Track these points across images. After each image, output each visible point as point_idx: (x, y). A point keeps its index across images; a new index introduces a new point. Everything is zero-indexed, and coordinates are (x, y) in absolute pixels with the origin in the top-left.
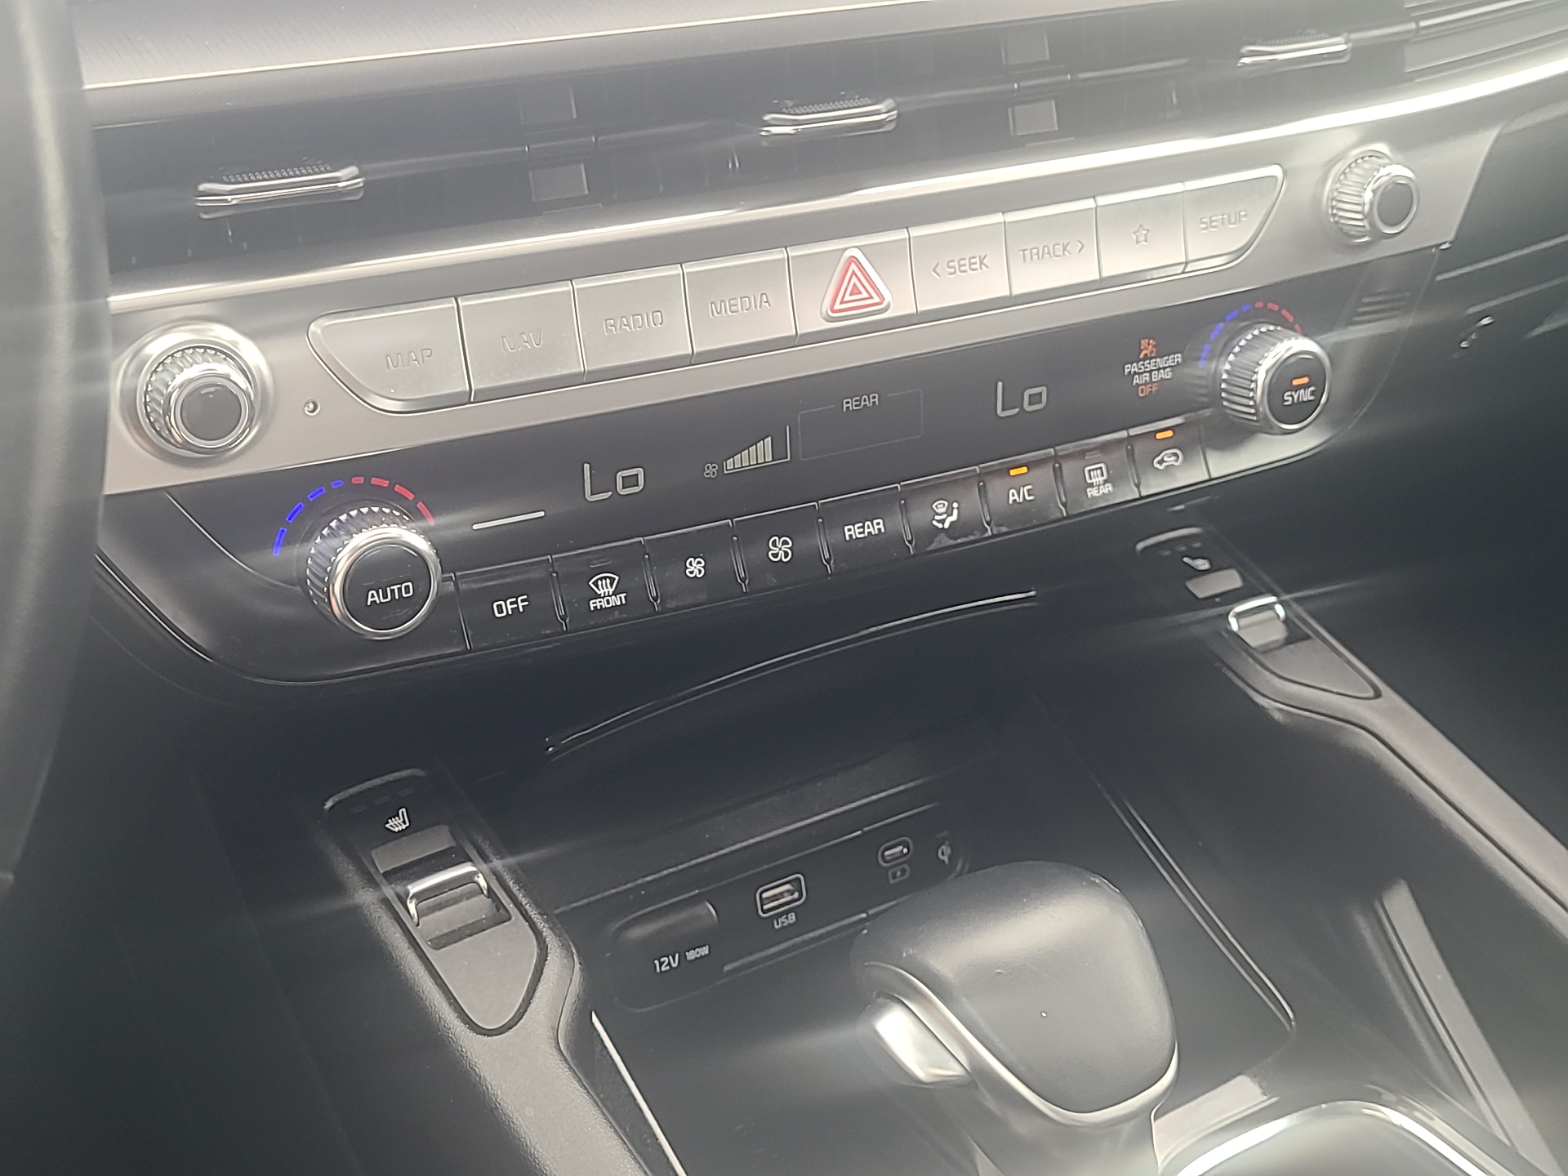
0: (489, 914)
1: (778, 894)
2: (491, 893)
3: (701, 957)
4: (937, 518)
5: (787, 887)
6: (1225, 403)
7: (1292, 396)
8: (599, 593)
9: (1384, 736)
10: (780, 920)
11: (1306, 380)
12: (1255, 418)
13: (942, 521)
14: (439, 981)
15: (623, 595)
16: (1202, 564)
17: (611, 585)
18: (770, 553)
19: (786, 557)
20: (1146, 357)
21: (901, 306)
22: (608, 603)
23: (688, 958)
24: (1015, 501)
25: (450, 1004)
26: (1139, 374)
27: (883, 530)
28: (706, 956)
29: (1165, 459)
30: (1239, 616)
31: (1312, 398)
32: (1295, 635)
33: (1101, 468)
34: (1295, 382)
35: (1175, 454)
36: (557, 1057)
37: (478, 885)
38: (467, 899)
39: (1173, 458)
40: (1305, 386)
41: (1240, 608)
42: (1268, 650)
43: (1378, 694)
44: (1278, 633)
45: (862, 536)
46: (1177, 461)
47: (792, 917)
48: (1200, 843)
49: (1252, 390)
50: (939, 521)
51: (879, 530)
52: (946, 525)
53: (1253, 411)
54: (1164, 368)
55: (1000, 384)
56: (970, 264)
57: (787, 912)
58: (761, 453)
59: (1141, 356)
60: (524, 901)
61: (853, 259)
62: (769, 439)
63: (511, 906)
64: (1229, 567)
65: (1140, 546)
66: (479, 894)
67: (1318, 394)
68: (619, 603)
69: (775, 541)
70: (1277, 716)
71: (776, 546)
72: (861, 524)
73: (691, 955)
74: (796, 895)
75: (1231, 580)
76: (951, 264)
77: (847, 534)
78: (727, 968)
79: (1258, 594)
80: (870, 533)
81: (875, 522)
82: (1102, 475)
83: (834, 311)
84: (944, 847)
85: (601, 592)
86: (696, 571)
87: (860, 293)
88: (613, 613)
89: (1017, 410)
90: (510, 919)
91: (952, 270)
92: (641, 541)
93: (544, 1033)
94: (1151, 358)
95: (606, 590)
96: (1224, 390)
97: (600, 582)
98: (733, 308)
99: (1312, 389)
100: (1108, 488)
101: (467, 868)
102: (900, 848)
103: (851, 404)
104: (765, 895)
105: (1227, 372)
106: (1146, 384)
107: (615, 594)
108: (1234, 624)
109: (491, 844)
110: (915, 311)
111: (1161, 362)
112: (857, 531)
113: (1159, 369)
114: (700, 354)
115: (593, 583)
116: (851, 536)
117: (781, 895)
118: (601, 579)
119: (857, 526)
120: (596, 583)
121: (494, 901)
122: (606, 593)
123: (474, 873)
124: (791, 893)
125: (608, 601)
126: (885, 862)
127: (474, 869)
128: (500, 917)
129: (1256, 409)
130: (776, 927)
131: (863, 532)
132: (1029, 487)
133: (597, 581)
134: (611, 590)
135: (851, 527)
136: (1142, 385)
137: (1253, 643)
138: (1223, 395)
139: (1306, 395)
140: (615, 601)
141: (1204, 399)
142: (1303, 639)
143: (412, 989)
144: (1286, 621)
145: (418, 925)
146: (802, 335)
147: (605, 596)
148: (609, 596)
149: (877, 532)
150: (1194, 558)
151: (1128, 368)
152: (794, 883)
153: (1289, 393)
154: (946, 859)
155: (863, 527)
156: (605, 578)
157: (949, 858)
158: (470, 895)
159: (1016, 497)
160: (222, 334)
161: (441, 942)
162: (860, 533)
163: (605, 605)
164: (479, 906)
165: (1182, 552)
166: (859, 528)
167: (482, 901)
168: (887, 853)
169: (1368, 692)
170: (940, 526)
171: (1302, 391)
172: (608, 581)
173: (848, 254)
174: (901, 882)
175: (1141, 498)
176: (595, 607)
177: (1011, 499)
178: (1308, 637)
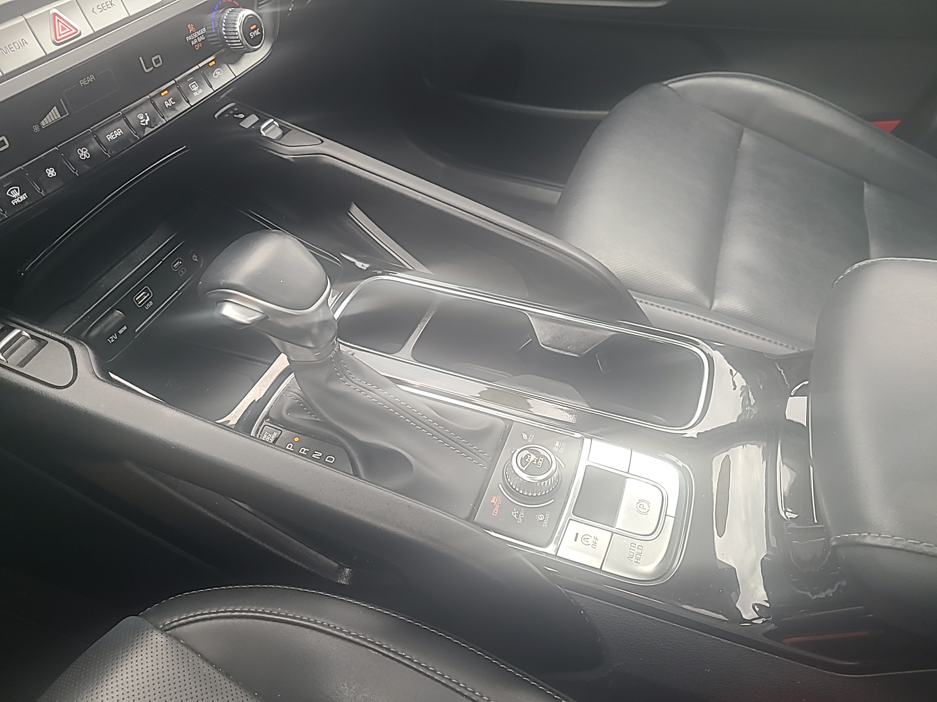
0: (37, 345)
1: (141, 297)
2: (33, 337)
3: (125, 331)
4: (141, 121)
5: (143, 293)
6: (229, 44)
7: (252, 34)
8: (13, 197)
9: (331, 154)
10: (147, 306)
11: (255, 26)
12: (243, 47)
13: (144, 122)
14: (31, 378)
15: (25, 194)
16: (242, 116)
17: (17, 191)
18: (80, 156)
19: (88, 156)
20: (192, 32)
21: (86, 32)
22: (20, 200)
23: (120, 333)
24: (168, 106)
25: (42, 384)
26: (193, 40)
27: (122, 133)
28: (126, 329)
29: (217, 73)
30: (264, 129)
31: (260, 33)
32: (285, 131)
33: (194, 84)
34: (252, 28)
35: (219, 71)
36: (102, 382)
37: (25, 336)
38: (24, 343)
39: (219, 72)
40: (255, 29)
41: (263, 126)
42: (280, 138)
43: (322, 142)
44: (279, 132)
45: (115, 138)
46: (221, 73)
47: (151, 303)
48: (284, 217)
49: (237, 35)
50: (143, 123)
51: (121, 133)
52: (147, 124)
53: (241, 44)
54: (201, 35)
55: (141, 58)
56: (107, 6)
57: (148, 302)
58: (54, 115)
59: (190, 32)
60: (50, 334)
61: (55, 14)
62: (55, 107)
63: (45, 338)
64: (251, 114)
65: (216, 116)
66: (27, 340)
67: (261, 31)
68: (25, 198)
69: (80, 150)
70: (292, 160)
71: (81, 153)
72: (112, 133)
73: (121, 332)
74: (148, 294)
75: (254, 119)
76: (99, 7)
77: (109, 139)
78: (137, 331)
79: (266, 120)
80: (118, 135)
81: (118, 130)
82: (196, 86)
83: (58, 40)
84: (194, 256)
85: (14, 196)
86: (52, 174)
87: (66, 29)
88: (25, 203)
89: (152, 67)
90: (48, 342)
91: (101, 10)
92: (21, 169)
93: (90, 376)
94: (194, 32)
95: (16, 195)
96: (226, 39)
97: (11, 192)
98: (12, 49)
99: (258, 29)
100: (201, 91)
101: (16, 332)
102: (178, 262)
103: (83, 82)
104: (137, 299)
105: (224, 31)
106: (197, 44)
107: (21, 195)
108: (264, 134)
109: (21, 319)
110: (93, 32)
111: (199, 33)
112: (112, 136)
113: (199, 36)
114: (7, 74)
115: (9, 193)
116: (110, 139)
117: (142, 297)
118: (11, 190)
119: (111, 134)
120: (10, 193)
121: (36, 339)
122: (17, 196)
123: (21, 332)
124: (145, 295)
125: (19, 199)
126: (175, 269)
127: (19, 331)
128: (42, 344)
129: (242, 43)
130: (147, 309)
131: (115, 136)
132: (172, 99)
133: (10, 192)
134: (19, 194)
135: (109, 135)
136: (196, 44)
137: (273, 138)
138: (227, 41)
139: (257, 33)
140: (23, 198)
141: (221, 46)
142: (289, 131)
143: (21, 387)
144: (280, 127)
145: (8, 362)
146: (50, 54)
147: (17, 198)
148: (19, 197)
149: (120, 134)
150: (238, 115)
151: (188, 38)
152: (145, 291)
153: (251, 33)
154: (196, 260)
155: (114, 134)
156: (13, 189)
157: (198, 259)
158: (24, 341)
159: (168, 104)
161: (23, 364)
162: (114, 137)
163: (19, 201)
164: (30, 344)
165: (232, 113)
166: (112, 135)
167: (30, 342)
168: (174, 266)
169: (318, 142)
170: (144, 124)
171: (255, 31)
172: (15, 190)
173: (51, 12)
174: (184, 275)
175: (215, 91)
176: (15, 204)
177: (167, 105)
178: (290, 130)
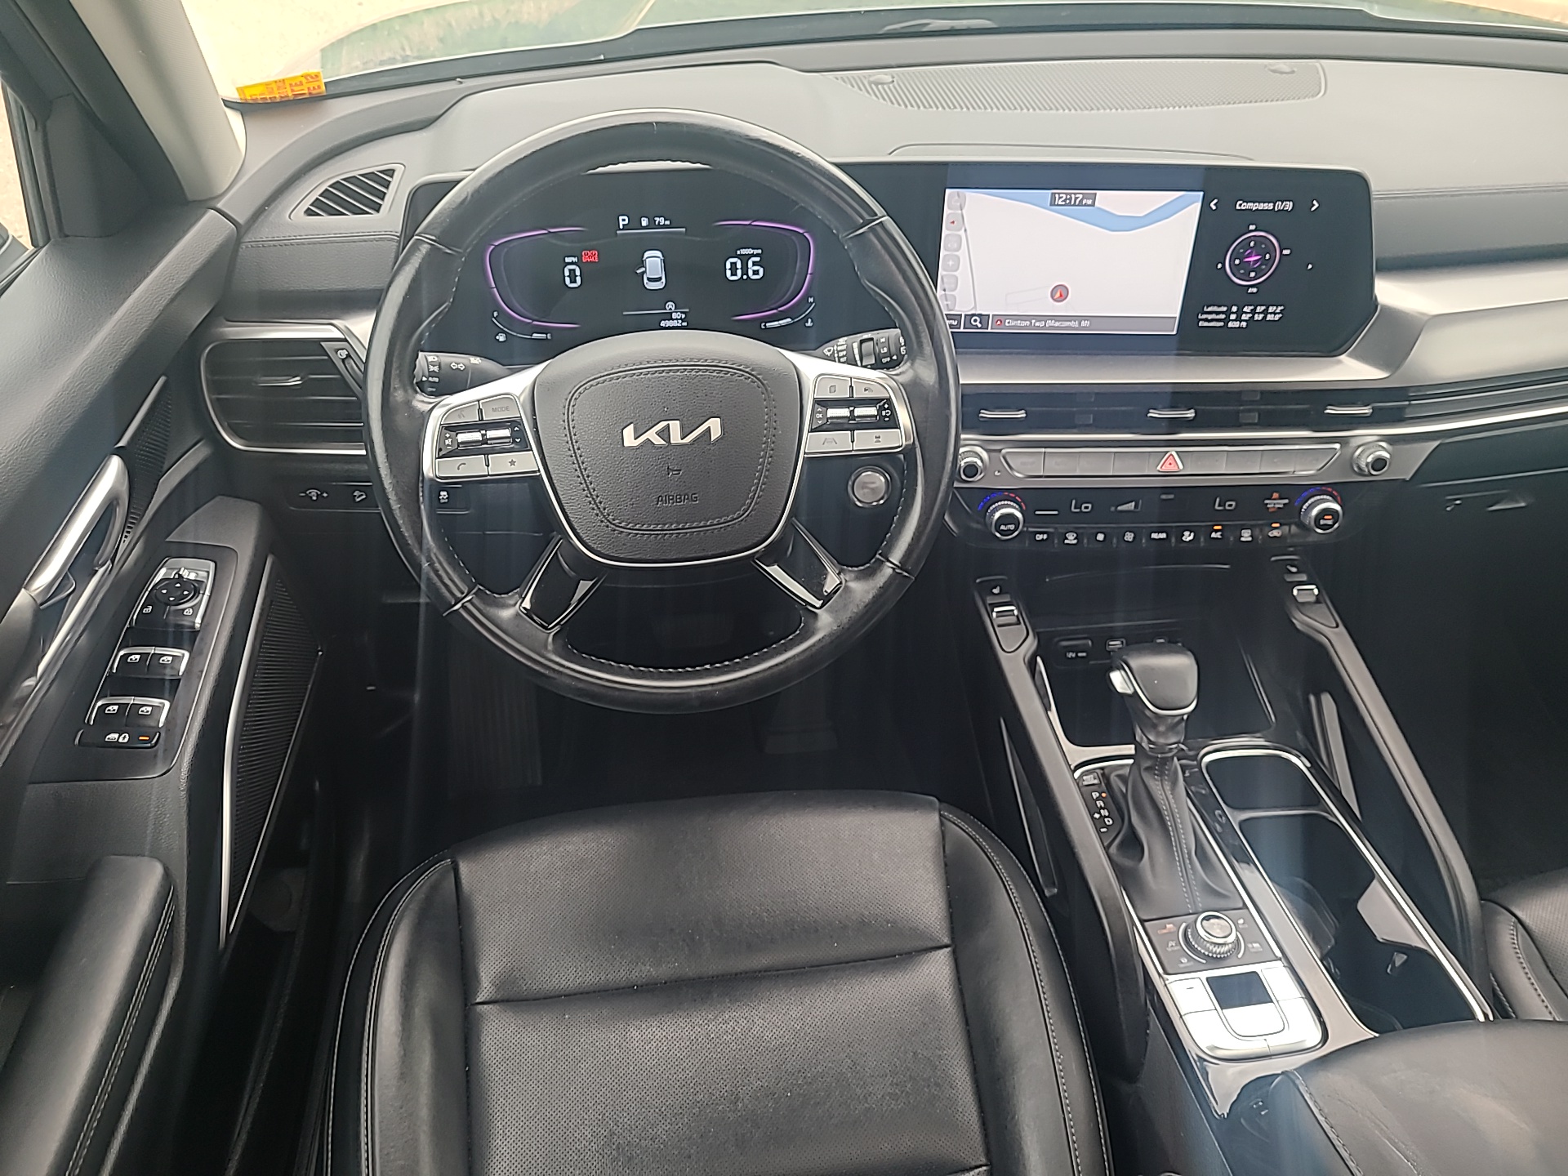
0: (1015, 622)
1: (1114, 644)
9: (1332, 640)
11: (1331, 517)
13: (1186, 538)
14: (996, 635)
15: (1076, 541)
16: (1294, 570)
17: (1072, 537)
25: (998, 642)
26: (1270, 504)
30: (1299, 590)
31: (1331, 523)
33: (1249, 531)
34: (1327, 517)
38: (1010, 616)
41: (1301, 587)
42: (1304, 603)
43: (1337, 626)
44: (1311, 599)
49: (1310, 516)
52: (1187, 540)
58: (1130, 506)
59: (1273, 498)
60: (1026, 621)
61: (1172, 455)
63: (1022, 621)
65: (1273, 559)
66: (1014, 615)
67: (1334, 522)
68: (1074, 543)
73: (1080, 655)
78: (1091, 662)
79: (1310, 584)
83: (1161, 469)
85: (1069, 538)
86: (1100, 539)
87: (1172, 465)
88: (1072, 545)
89: (1224, 508)
90: (1021, 624)
92: (1086, 526)
93: (1022, 656)
96: (1302, 515)
99: (1332, 520)
103: (1163, 497)
104: (1110, 643)
105: (1303, 509)
106: (1272, 507)
107: (1074, 539)
108: (1295, 592)
109: (1021, 603)
111: (1280, 501)
113: (1278, 504)
118: (1070, 535)
120: (1068, 535)
121: (1017, 618)
122: (1071, 539)
124: (1118, 644)
125: (1070, 541)
126: (1155, 643)
127: (1014, 608)
128: (1018, 623)
129: (1310, 523)
137: (1299, 600)
142: (1319, 603)
144: (1317, 595)
145: (995, 620)
150: (1292, 567)
151: (1267, 502)
152: (1121, 642)
153: (1323, 520)
156: (1072, 534)
160: (978, 450)
161: (999, 626)
167: (1014, 618)
169: (1334, 625)
171: (1328, 520)
173: (1170, 453)
176: (1067, 542)
178: (1322, 603)
